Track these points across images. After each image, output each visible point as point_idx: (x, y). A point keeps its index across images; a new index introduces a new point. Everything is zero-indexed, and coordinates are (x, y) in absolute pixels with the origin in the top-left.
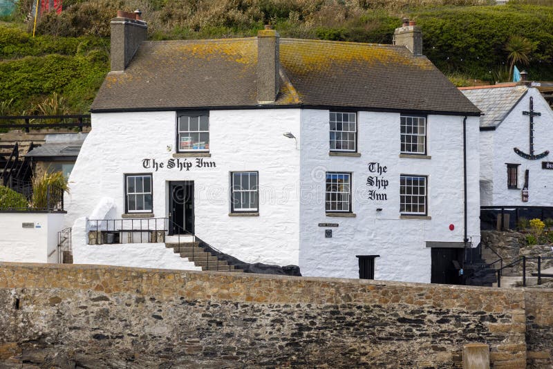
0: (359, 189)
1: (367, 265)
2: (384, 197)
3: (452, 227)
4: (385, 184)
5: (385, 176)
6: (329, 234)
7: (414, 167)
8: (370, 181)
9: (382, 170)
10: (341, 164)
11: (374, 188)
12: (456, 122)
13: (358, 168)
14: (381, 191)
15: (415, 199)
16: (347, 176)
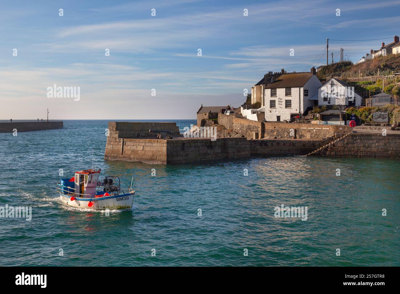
0: (277, 103)
1: (278, 118)
2: (282, 104)
3: (296, 110)
4: (282, 102)
5: (282, 100)
6: (271, 112)
7: (288, 98)
8: (279, 102)
9: (281, 99)
10: (273, 99)
11: (280, 103)
12: (298, 89)
13: (276, 99)
14: (281, 103)
15: (289, 105)
16: (275, 101)
